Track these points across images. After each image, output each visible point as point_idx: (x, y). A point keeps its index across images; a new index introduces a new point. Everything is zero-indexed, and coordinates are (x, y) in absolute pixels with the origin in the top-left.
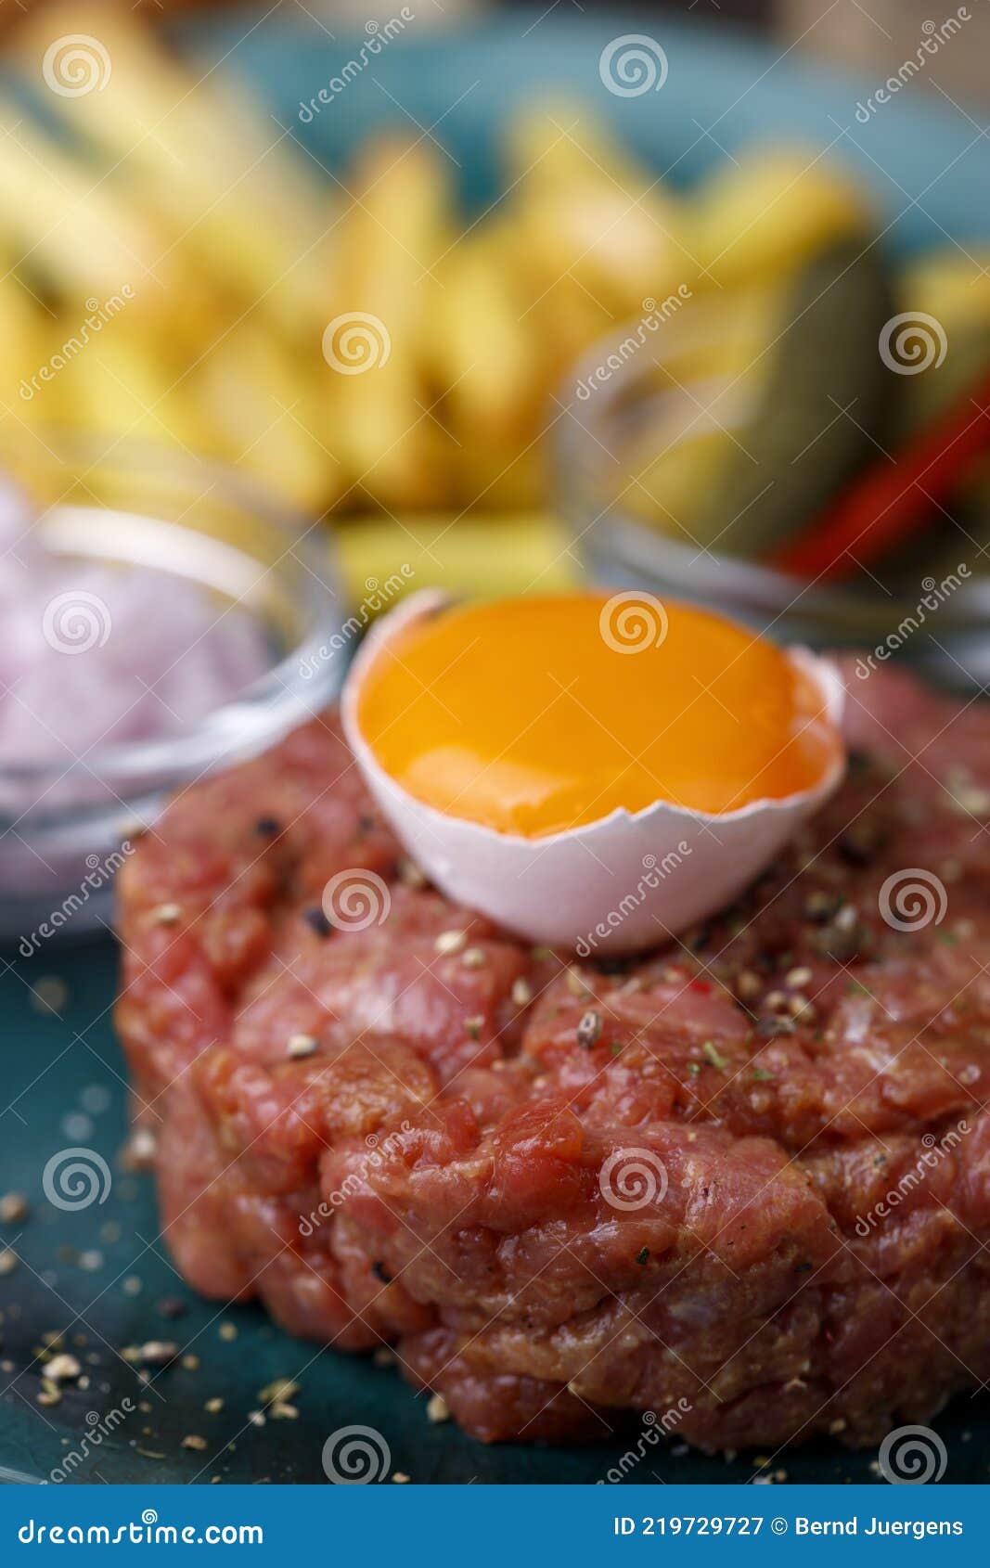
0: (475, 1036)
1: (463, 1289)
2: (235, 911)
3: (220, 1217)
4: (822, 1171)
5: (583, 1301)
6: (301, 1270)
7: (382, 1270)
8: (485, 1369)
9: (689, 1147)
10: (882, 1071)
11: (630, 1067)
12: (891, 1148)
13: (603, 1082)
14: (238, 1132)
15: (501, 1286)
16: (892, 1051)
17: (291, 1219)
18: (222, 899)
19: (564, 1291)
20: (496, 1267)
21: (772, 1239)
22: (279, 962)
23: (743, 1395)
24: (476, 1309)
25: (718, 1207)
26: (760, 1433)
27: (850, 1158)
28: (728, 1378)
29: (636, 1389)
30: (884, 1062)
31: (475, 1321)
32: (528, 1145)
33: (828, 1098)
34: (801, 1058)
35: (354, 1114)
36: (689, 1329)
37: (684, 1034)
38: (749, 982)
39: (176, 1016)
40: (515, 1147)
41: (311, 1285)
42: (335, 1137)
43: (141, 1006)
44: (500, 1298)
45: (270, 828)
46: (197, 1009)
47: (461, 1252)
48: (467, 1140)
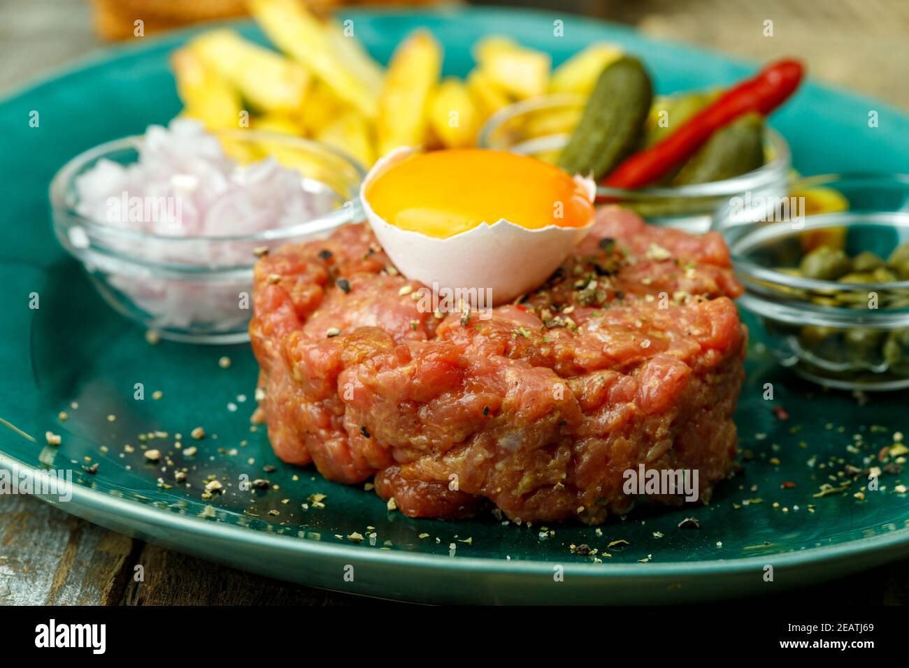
0: (415, 328)
1: (403, 434)
2: (308, 284)
3: (293, 417)
4: (574, 384)
5: (459, 436)
6: (329, 438)
7: (366, 432)
8: (413, 480)
9: (509, 365)
10: (603, 340)
11: (484, 335)
12: (607, 375)
13: (471, 342)
14: (301, 371)
15: (420, 431)
16: (609, 334)
17: (327, 413)
18: (301, 279)
19: (449, 431)
20: (418, 421)
21: (547, 406)
22: (325, 306)
23: (533, 490)
24: (408, 446)
25: (521, 392)
26: (543, 512)
27: (586, 380)
28: (526, 480)
29: (483, 485)
30: (604, 337)
31: (409, 454)
33: (577, 351)
34: (565, 335)
35: (354, 355)
36: (508, 453)
37: (511, 325)
38: (546, 314)
39: (277, 325)
40: (427, 358)
41: (334, 445)
42: (346, 365)
43: (260, 322)
44: (420, 437)
45: (327, 255)
46: (286, 322)
47: (402, 414)
48: (406, 359)
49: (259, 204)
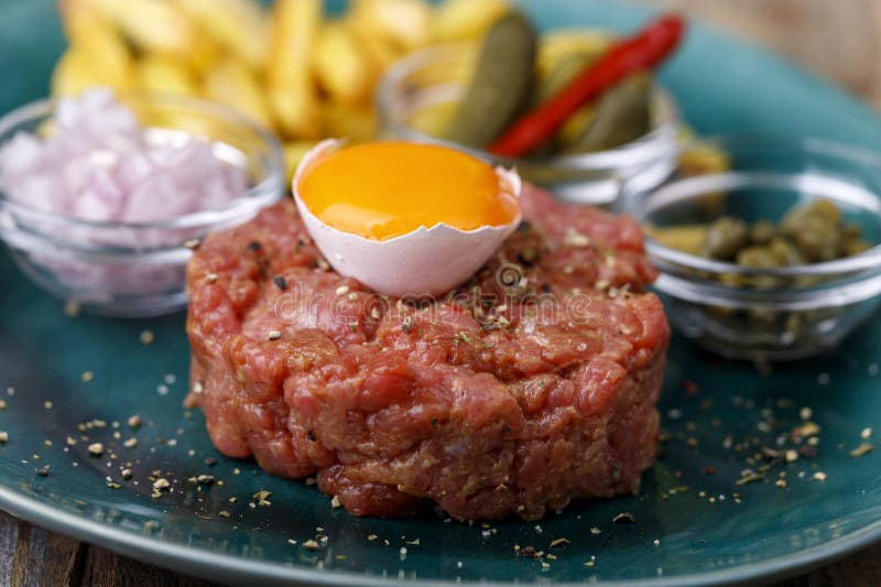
0: (355, 330)
1: (349, 440)
2: (241, 279)
3: (235, 415)
4: (515, 388)
5: (406, 444)
6: (273, 438)
7: (312, 435)
8: (358, 481)
9: (454, 374)
10: (542, 344)
11: (427, 341)
12: (547, 379)
13: (414, 348)
14: (245, 373)
15: (367, 439)
16: (546, 337)
17: (271, 414)
18: (235, 276)
19: (397, 439)
20: (366, 429)
21: (493, 415)
22: (261, 303)
23: (478, 492)
24: (355, 451)
25: (468, 400)
26: (484, 512)
27: (527, 384)
28: (471, 483)
29: (428, 489)
30: (542, 341)
31: (355, 457)
32: (382, 369)
33: (517, 356)
34: (504, 338)
35: (300, 361)
36: (454, 458)
37: (451, 328)
39: (216, 324)
40: (377, 370)
41: (278, 445)
42: (291, 372)
43: (199, 320)
44: (368, 444)
45: (256, 247)
46: (224, 322)
47: (350, 422)
48: (353, 370)
49: (183, 185)
